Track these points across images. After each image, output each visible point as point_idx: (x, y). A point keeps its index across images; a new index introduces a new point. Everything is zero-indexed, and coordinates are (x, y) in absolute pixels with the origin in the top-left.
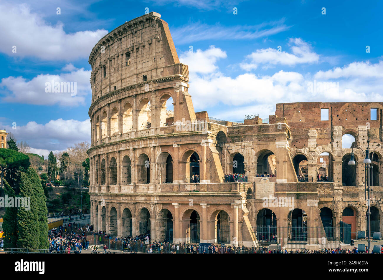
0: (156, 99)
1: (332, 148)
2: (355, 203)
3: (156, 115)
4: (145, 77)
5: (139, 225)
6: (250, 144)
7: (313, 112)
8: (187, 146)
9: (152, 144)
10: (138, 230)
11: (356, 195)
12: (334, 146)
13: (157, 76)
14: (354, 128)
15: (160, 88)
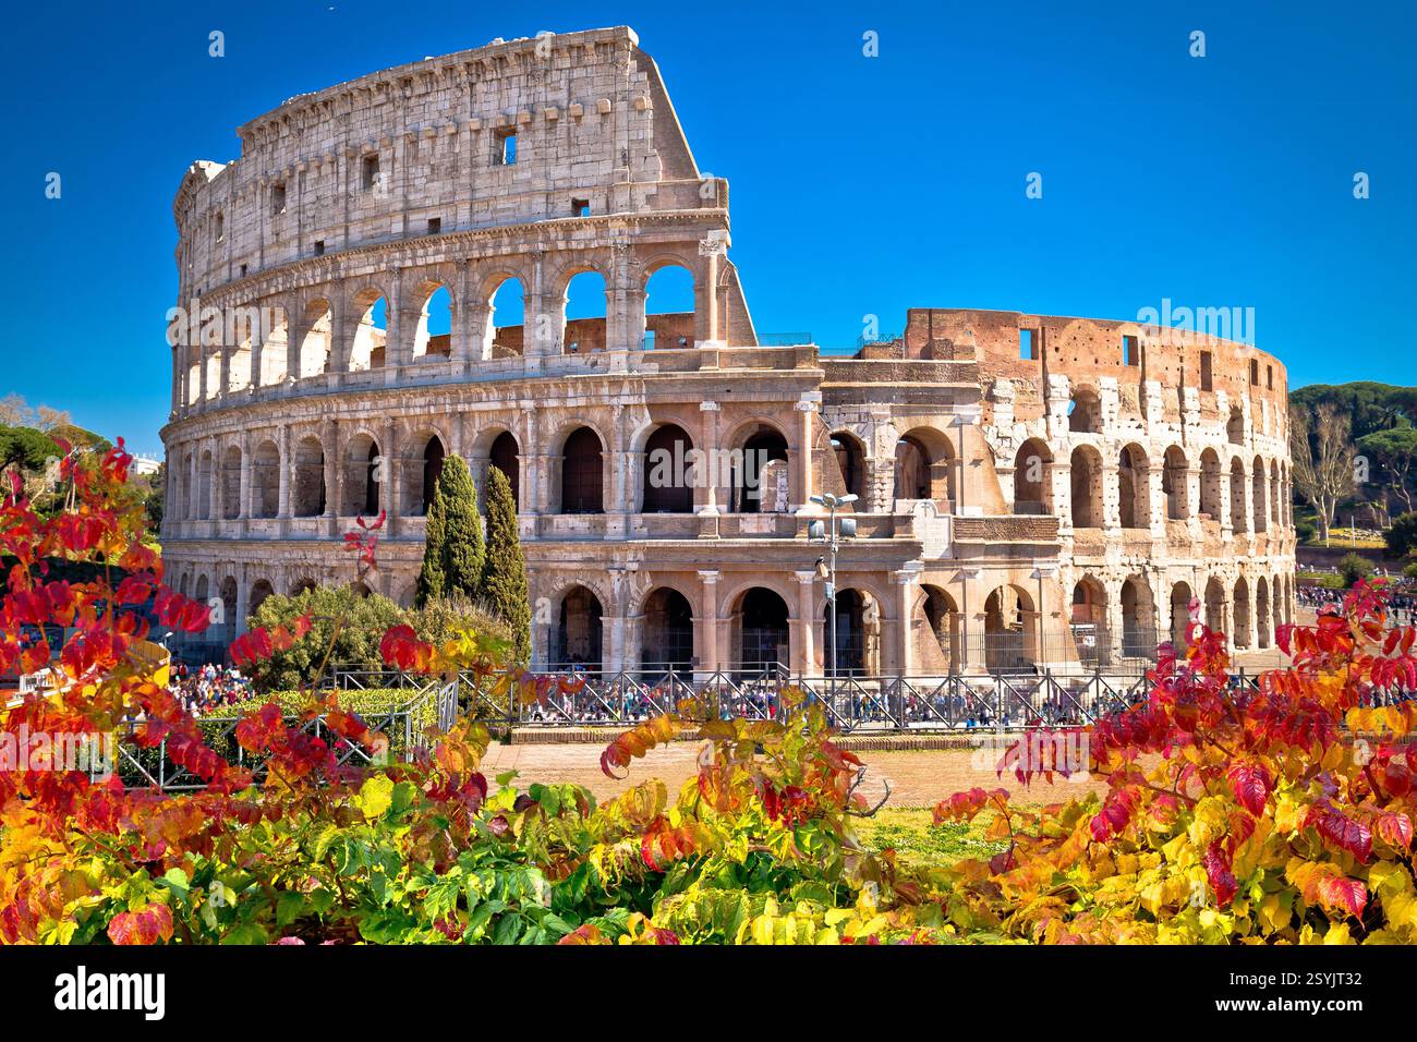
0: (628, 270)
1: (1048, 431)
2: (1098, 570)
3: (628, 316)
4: (579, 206)
5: (546, 637)
6: (884, 410)
7: (1002, 336)
8: (745, 407)
9: (619, 395)
10: (546, 653)
11: (1098, 550)
12: (1051, 426)
13: (632, 206)
14: (1092, 382)
15: (651, 239)
